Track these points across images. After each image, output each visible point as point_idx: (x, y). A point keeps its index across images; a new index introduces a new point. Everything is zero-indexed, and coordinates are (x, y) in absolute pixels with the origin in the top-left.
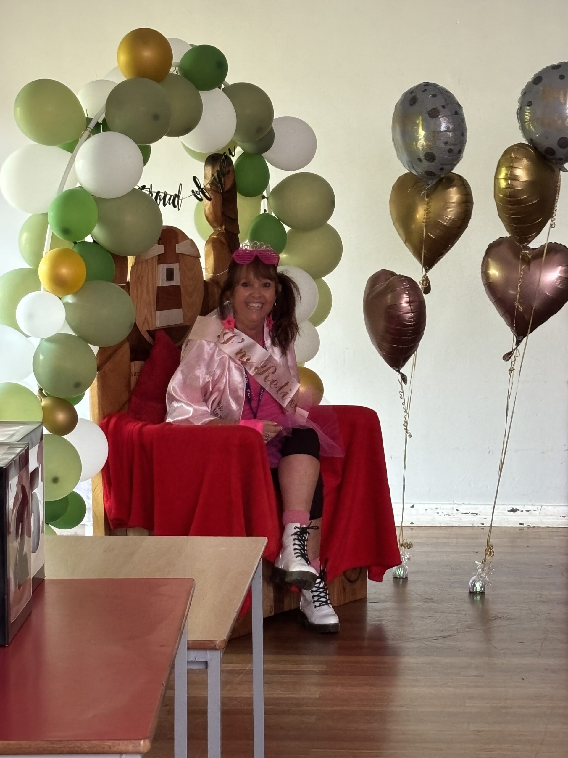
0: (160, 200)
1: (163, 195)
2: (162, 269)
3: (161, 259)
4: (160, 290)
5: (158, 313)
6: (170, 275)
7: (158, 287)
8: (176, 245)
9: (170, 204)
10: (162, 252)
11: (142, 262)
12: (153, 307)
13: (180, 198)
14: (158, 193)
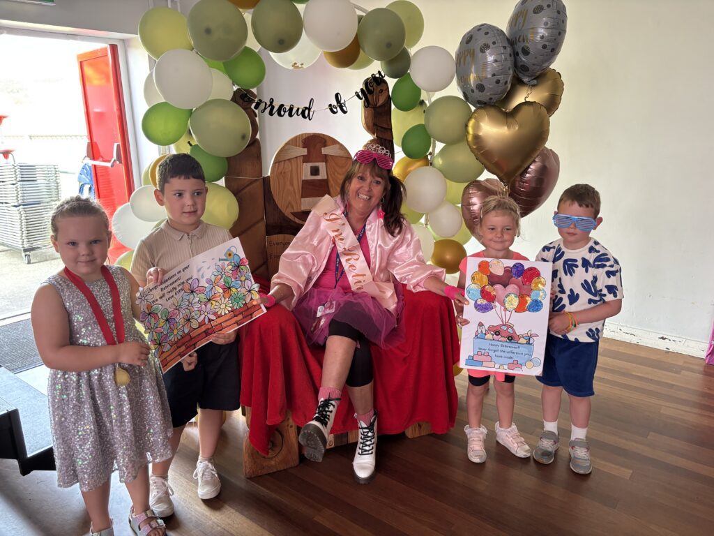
0: (285, 112)
1: (288, 108)
2: (307, 167)
3: (306, 159)
4: (306, 184)
5: (303, 199)
6: (315, 171)
7: (303, 181)
8: (322, 149)
9: (297, 114)
10: (306, 153)
11: (285, 161)
12: (298, 195)
13: (312, 110)
14: (282, 106)
